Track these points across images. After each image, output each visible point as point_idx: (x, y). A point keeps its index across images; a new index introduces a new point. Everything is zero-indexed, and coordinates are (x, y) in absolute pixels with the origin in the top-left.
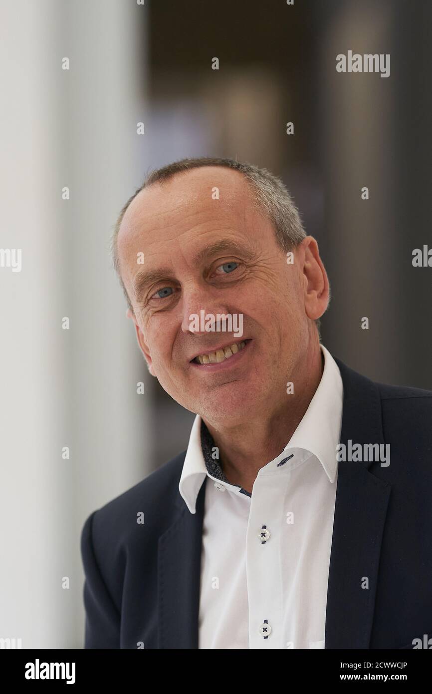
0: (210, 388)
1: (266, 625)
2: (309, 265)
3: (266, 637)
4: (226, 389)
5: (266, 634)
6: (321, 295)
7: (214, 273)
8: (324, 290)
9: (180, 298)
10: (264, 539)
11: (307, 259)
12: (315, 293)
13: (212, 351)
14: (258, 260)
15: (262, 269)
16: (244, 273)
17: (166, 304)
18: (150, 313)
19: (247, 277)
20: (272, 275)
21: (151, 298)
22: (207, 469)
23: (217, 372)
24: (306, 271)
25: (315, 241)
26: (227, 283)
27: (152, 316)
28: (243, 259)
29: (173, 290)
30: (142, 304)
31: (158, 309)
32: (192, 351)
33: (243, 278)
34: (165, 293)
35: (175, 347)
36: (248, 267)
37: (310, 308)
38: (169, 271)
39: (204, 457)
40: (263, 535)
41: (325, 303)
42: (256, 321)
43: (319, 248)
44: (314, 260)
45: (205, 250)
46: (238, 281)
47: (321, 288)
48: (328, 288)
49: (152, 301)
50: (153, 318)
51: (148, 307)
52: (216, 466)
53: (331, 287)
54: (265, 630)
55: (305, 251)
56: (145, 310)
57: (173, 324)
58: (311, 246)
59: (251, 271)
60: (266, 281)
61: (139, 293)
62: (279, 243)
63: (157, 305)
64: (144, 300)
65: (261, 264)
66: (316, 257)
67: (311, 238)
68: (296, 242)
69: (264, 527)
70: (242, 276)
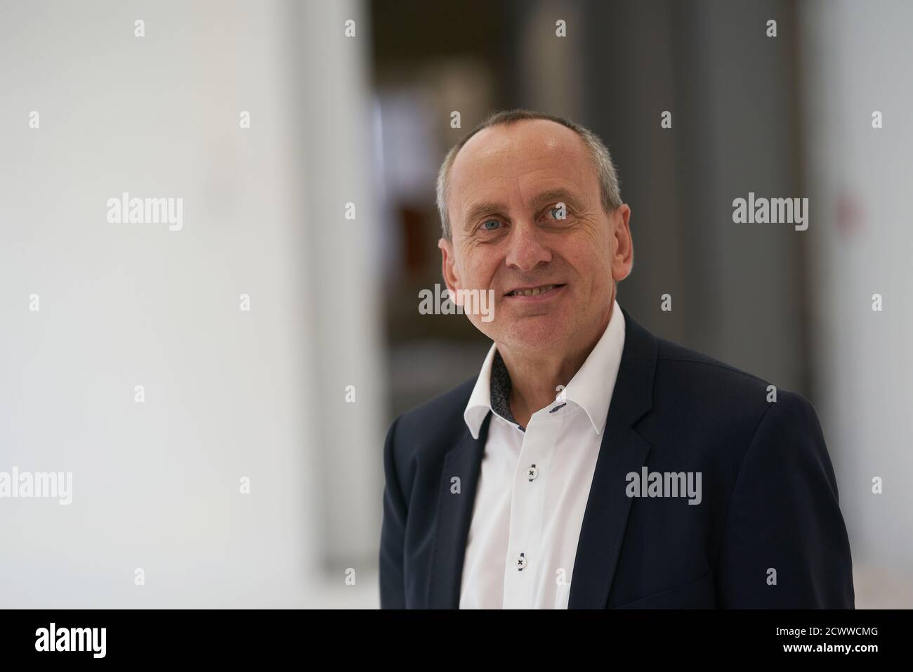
0: (518, 317)
1: (521, 558)
2: (620, 231)
3: (520, 570)
4: (535, 321)
5: (520, 566)
6: (626, 260)
7: (544, 217)
8: (628, 257)
9: (507, 233)
10: (532, 477)
11: (620, 227)
12: (621, 257)
13: (530, 288)
14: (587, 213)
15: (588, 222)
16: (572, 222)
17: (493, 237)
18: (476, 243)
19: (574, 227)
20: (595, 230)
21: (479, 228)
22: (491, 403)
23: (531, 302)
24: (616, 235)
25: (630, 211)
26: (556, 228)
27: (477, 246)
28: (575, 209)
29: (500, 224)
30: (468, 233)
31: (485, 240)
32: (511, 283)
33: (570, 227)
34: (492, 225)
35: (494, 279)
36: (577, 217)
37: (615, 270)
38: (505, 207)
39: (491, 390)
40: (532, 473)
41: (628, 268)
42: (575, 270)
43: (631, 218)
44: (625, 228)
45: (543, 195)
46: (565, 228)
47: (626, 254)
48: (632, 256)
49: (480, 231)
50: (477, 249)
51: (474, 237)
52: (502, 399)
53: (635, 255)
54: (520, 562)
55: (620, 218)
56: (472, 239)
57: (497, 256)
58: (625, 215)
59: (579, 223)
60: (590, 234)
61: (469, 222)
62: (603, 202)
63: (483, 235)
64: (471, 229)
65: (589, 218)
66: (626, 226)
67: (626, 207)
68: (615, 206)
69: (534, 466)
70: (570, 225)
